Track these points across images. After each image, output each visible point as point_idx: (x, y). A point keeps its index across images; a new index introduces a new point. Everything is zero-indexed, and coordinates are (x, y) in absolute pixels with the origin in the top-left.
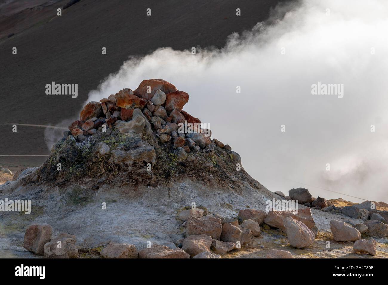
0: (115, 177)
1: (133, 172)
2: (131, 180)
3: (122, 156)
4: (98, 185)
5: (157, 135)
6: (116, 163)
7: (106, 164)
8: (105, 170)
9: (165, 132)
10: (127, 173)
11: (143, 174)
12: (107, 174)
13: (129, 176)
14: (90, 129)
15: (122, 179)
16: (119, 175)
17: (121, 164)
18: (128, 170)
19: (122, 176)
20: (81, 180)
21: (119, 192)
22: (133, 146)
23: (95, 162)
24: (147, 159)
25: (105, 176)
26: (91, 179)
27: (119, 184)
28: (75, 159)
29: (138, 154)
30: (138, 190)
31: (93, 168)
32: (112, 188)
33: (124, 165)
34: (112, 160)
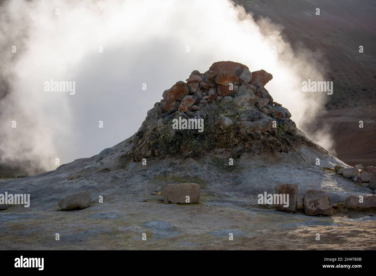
0: (252, 145)
1: (265, 140)
2: (267, 147)
3: (252, 126)
4: (238, 154)
5: (260, 109)
6: (248, 133)
7: (237, 135)
8: (238, 139)
9: (264, 105)
10: (261, 141)
11: (273, 142)
12: (242, 143)
13: (264, 144)
14: (192, 105)
15: (258, 147)
16: (254, 143)
17: (253, 133)
18: (261, 139)
19: (258, 145)
20: (213, 151)
21: (261, 159)
22: (257, 117)
23: (221, 134)
24: (270, 128)
25: (241, 145)
26: (223, 150)
27: (258, 152)
28: (193, 133)
29: (266, 124)
30: (276, 156)
31: (221, 139)
32: (253, 155)
33: (256, 134)
34: (245, 131)
